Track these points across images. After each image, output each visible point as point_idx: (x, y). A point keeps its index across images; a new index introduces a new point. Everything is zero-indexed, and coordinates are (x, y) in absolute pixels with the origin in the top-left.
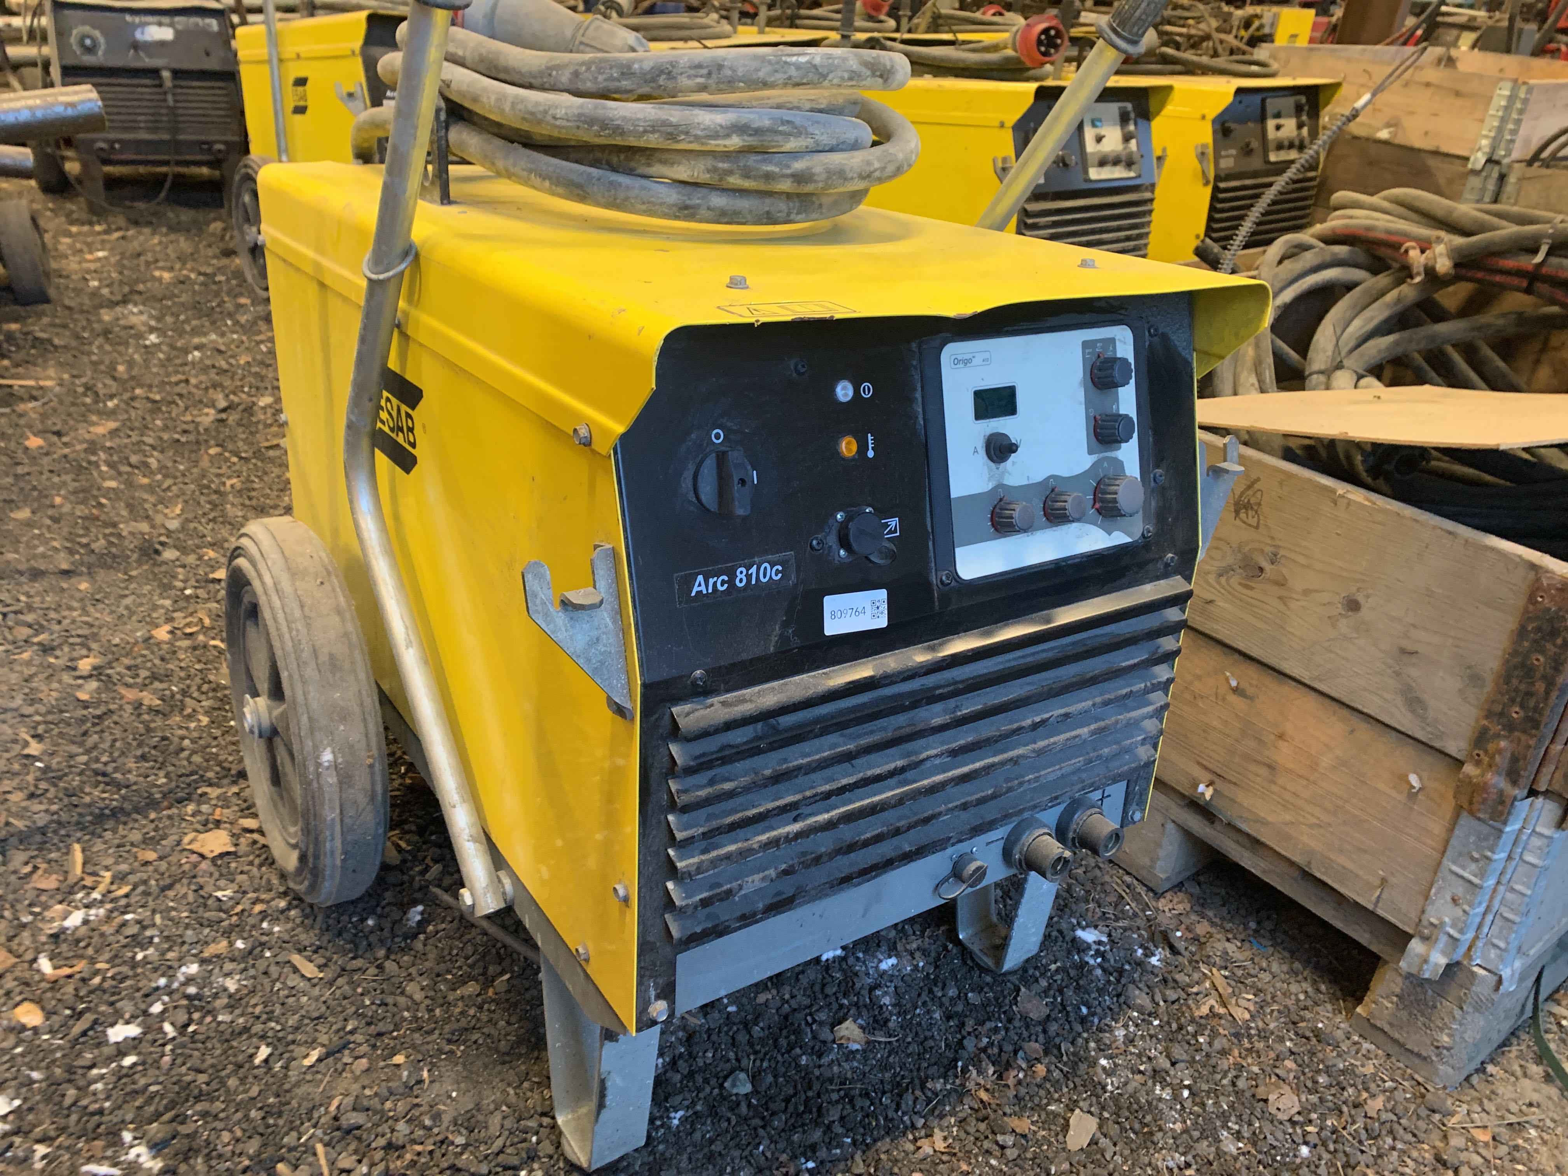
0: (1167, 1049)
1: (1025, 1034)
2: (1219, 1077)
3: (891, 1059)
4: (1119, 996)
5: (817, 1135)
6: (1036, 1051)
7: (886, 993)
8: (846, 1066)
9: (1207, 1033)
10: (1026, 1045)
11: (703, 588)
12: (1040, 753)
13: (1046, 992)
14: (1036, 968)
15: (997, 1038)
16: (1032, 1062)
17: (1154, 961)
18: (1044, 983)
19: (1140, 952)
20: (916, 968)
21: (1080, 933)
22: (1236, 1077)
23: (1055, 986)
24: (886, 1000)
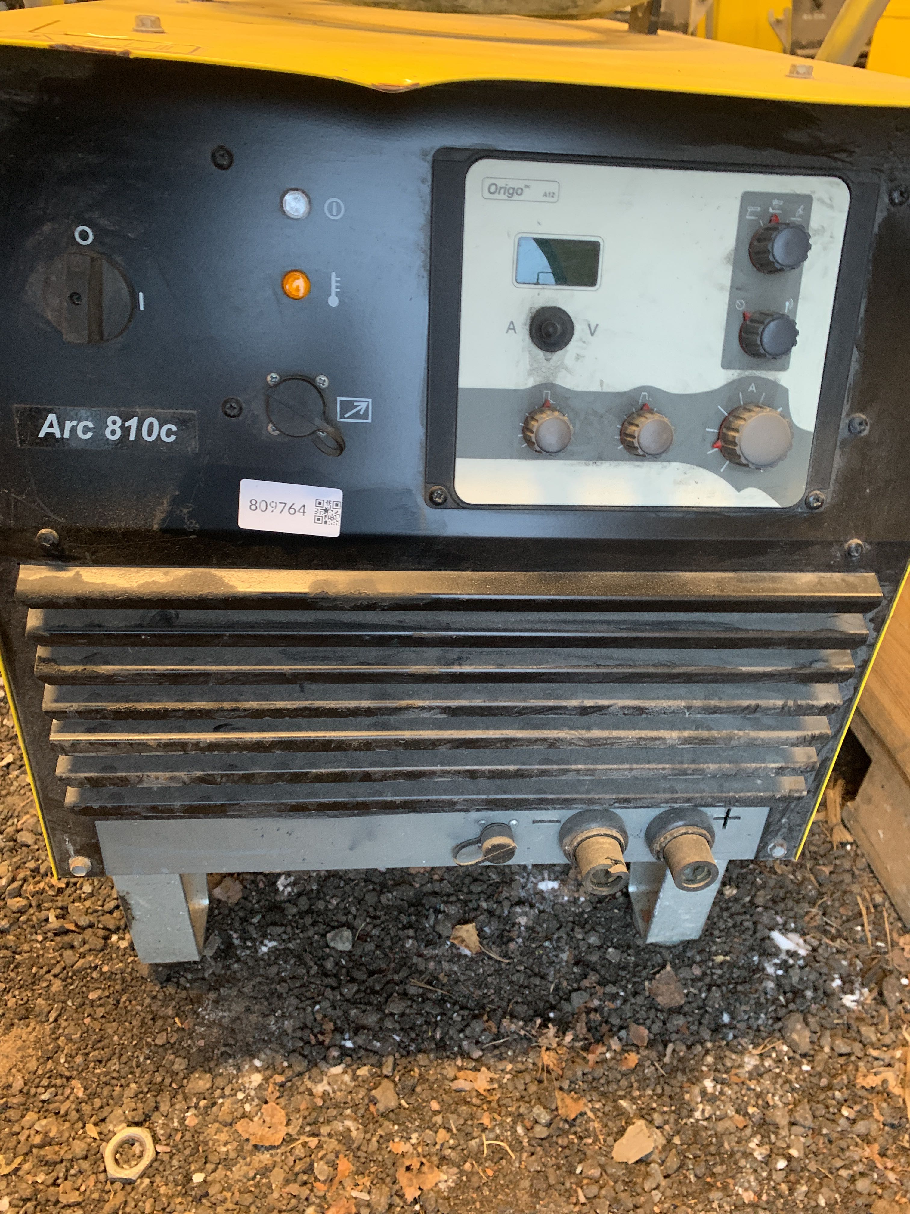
0: (796, 1103)
1: (642, 1014)
2: (839, 1163)
3: (489, 979)
4: (778, 1019)
5: (371, 1019)
6: (642, 1038)
7: (525, 914)
8: (445, 965)
9: (857, 1108)
10: (633, 1027)
11: (56, 430)
12: (592, 743)
13: (695, 980)
14: (700, 952)
15: (609, 1005)
16: (628, 1046)
17: (848, 1000)
18: (697, 971)
19: (837, 983)
20: (575, 901)
21: (776, 935)
22: (862, 1174)
23: (707, 980)
24: (523, 921)
